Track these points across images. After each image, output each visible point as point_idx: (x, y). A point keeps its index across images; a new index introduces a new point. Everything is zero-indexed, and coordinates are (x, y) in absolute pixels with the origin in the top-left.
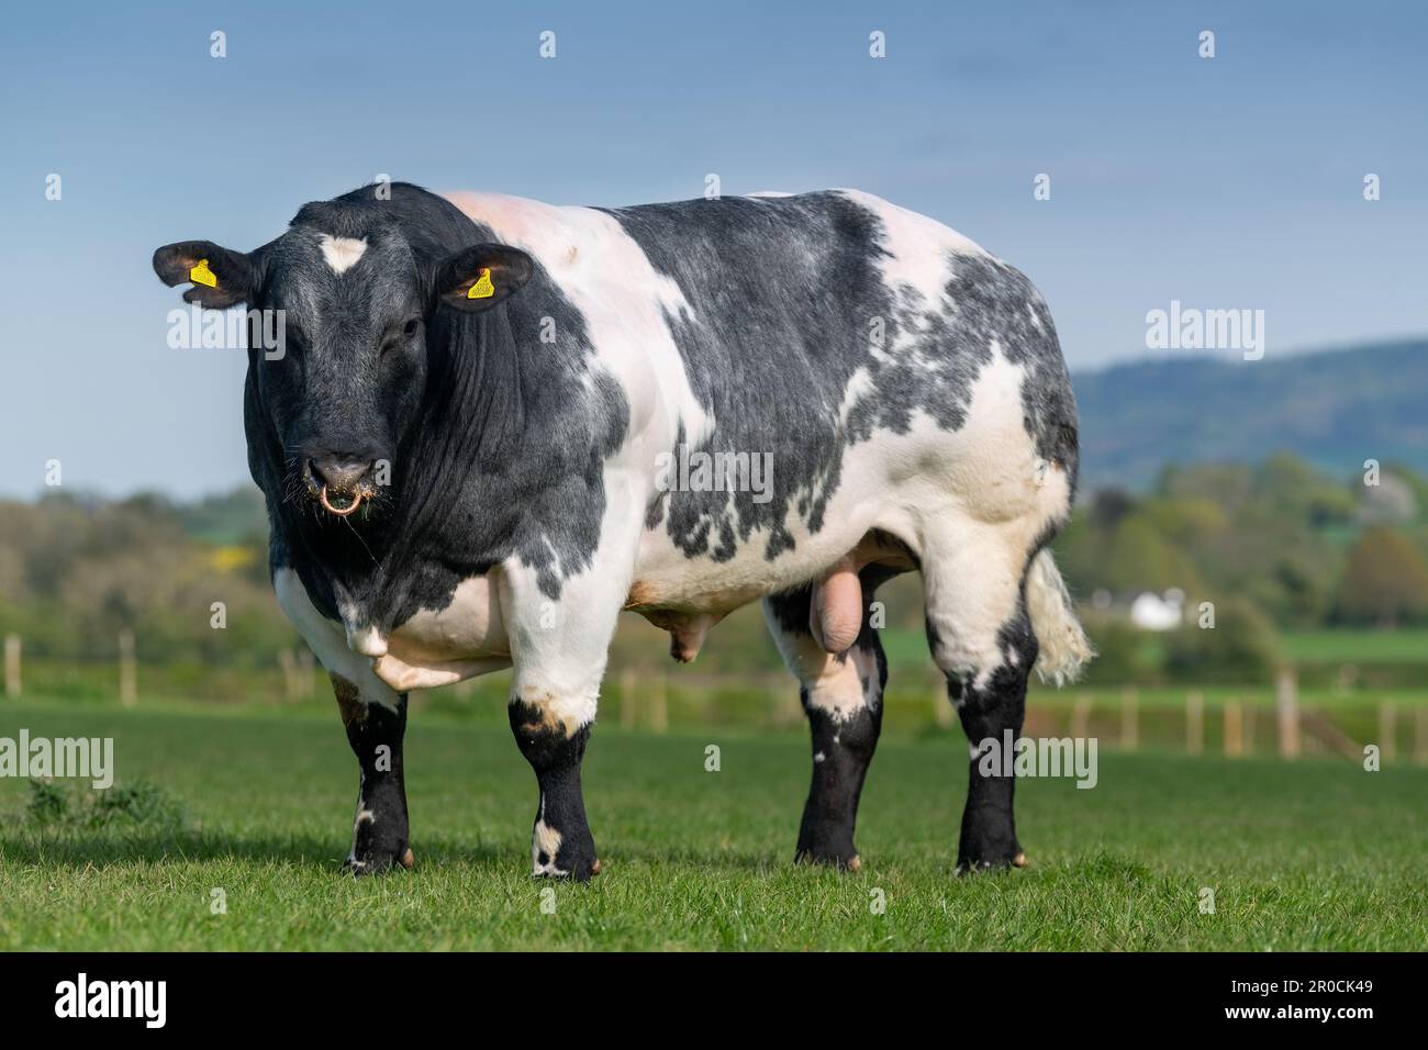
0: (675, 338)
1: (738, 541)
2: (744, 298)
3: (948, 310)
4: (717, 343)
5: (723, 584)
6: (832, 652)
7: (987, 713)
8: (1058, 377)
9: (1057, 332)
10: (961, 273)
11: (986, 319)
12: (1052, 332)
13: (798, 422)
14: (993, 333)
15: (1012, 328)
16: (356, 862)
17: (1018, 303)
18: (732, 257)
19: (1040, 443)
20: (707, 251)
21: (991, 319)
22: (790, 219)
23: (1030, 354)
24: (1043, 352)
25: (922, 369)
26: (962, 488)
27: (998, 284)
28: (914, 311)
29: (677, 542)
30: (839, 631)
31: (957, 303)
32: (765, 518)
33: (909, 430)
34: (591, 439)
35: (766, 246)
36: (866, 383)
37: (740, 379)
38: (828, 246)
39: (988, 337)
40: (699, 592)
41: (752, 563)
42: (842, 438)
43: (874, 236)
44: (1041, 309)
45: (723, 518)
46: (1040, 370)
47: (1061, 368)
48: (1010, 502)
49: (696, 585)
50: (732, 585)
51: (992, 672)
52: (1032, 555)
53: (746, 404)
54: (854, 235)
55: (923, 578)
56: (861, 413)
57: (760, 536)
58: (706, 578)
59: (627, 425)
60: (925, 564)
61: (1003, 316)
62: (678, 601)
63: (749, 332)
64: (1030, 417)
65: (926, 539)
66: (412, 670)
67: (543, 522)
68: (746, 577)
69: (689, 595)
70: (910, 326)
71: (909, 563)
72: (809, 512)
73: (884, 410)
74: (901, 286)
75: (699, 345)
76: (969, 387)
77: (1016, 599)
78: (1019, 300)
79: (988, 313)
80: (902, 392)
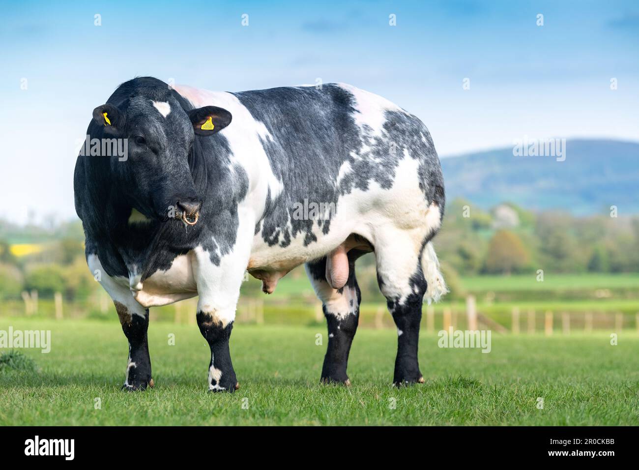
0: (265, 149)
1: (292, 238)
2: (293, 130)
3: (385, 136)
4: (282, 151)
5: (285, 257)
6: (336, 288)
7: (405, 315)
8: (435, 165)
9: (435, 144)
10: (390, 119)
11: (401, 139)
12: (432, 145)
13: (318, 185)
14: (405, 145)
15: (414, 143)
16: (129, 385)
17: (416, 132)
18: (288, 113)
19: (427, 194)
20: (276, 110)
21: (404, 139)
22: (312, 96)
23: (421, 154)
24: (428, 153)
25: (373, 162)
26: (391, 215)
27: (407, 123)
28: (369, 136)
29: (266, 240)
30: (339, 279)
31: (388, 133)
32: (303, 227)
33: (368, 189)
34: (233, 194)
35: (303, 108)
36: (348, 168)
37: (293, 166)
38: (330, 108)
39: (402, 147)
40: (274, 261)
41: (297, 248)
42: (338, 192)
43: (351, 103)
44: (427, 134)
45: (285, 228)
46: (426, 162)
47: (436, 161)
48: (413, 221)
49: (272, 258)
50: (289, 258)
51: (407, 297)
52: (424, 245)
53: (295, 177)
54: (342, 103)
55: (376, 255)
56: (346, 181)
57: (301, 235)
58: (277, 255)
59: (247, 188)
60: (376, 249)
61: (409, 138)
62: (265, 266)
63: (296, 145)
64: (422, 183)
65: (376, 237)
66: (151, 298)
67: (212, 231)
68: (295, 254)
69: (270, 263)
70: (367, 142)
71: (369, 249)
72: (323, 224)
73: (356, 180)
74: (363, 125)
75: (275, 152)
76: (394, 170)
77: (417, 264)
78: (416, 130)
79: (403, 136)
80: (365, 172)
